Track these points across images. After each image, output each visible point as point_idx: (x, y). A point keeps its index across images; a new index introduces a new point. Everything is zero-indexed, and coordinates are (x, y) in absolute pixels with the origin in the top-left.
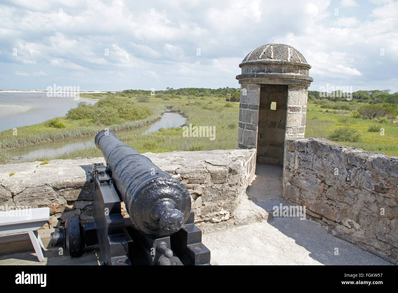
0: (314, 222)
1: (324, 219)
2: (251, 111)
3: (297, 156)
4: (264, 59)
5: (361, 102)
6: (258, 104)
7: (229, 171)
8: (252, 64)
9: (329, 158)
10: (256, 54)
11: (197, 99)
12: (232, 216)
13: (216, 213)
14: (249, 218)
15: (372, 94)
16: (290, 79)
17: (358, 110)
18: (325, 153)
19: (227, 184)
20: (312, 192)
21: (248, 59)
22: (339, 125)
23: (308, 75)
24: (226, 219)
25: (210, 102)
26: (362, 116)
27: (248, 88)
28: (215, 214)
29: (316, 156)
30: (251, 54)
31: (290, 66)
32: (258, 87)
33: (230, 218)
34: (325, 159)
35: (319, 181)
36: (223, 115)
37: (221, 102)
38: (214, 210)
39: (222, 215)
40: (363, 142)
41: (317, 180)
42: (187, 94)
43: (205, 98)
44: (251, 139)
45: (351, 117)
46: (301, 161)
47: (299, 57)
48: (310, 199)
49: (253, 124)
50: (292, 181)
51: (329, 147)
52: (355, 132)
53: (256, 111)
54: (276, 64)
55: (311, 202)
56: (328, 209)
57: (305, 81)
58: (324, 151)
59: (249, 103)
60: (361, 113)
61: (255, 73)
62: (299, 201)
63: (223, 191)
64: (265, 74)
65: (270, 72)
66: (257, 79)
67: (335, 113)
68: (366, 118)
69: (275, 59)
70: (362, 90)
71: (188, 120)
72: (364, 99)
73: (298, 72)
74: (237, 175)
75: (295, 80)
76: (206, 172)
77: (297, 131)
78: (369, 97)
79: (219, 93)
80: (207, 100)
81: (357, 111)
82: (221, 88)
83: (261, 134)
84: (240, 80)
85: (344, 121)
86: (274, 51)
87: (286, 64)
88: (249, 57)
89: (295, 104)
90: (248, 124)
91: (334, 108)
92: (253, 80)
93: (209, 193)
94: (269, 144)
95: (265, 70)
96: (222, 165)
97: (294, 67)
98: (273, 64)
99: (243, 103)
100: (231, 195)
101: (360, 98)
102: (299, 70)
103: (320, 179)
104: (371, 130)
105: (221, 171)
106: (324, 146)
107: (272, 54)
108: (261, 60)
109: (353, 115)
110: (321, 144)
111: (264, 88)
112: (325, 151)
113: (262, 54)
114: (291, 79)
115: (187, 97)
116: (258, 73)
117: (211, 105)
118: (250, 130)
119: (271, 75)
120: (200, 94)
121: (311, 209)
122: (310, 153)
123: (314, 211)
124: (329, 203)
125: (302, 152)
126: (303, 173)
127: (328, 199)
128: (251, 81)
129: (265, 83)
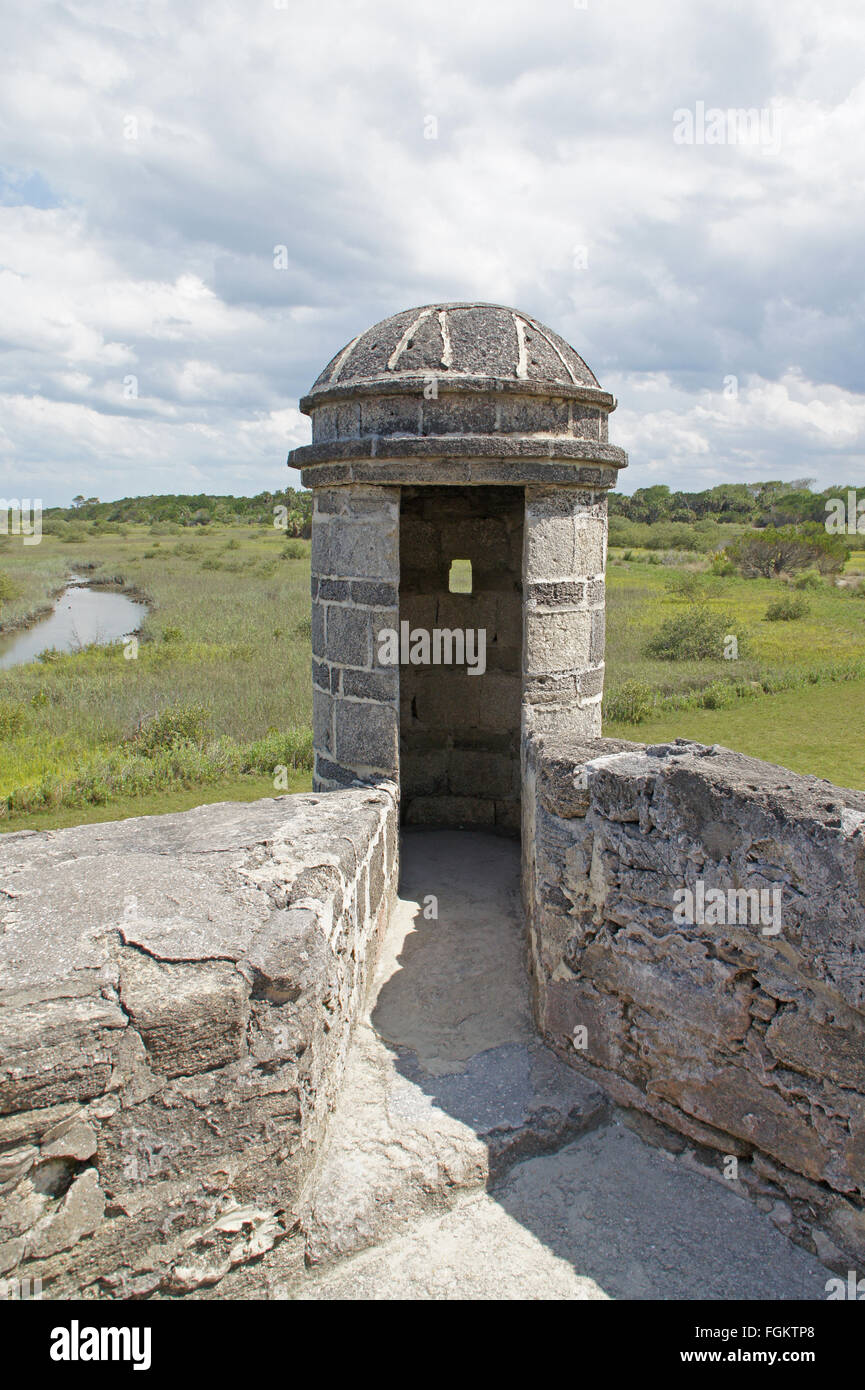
0: (707, 1170)
1: (758, 1162)
2: (364, 612)
3: (598, 843)
4: (411, 373)
5: (729, 520)
6: (395, 580)
7: (253, 987)
8: (357, 394)
9: (771, 862)
10: (373, 350)
11: (185, 532)
12: (289, 1225)
13: (192, 1237)
14: (384, 1207)
15: (760, 495)
16: (533, 461)
17: (727, 549)
18: (747, 836)
19: (247, 1064)
20: (686, 1023)
21: (336, 372)
22: (673, 602)
23: (605, 438)
24: (256, 1251)
25: (232, 542)
26: (739, 569)
27: (345, 507)
28: (192, 1241)
29: (700, 849)
30: (349, 349)
31: (528, 401)
32: (387, 503)
33: (278, 1241)
34: (751, 868)
35: (724, 973)
36: (278, 589)
37: (270, 542)
38: (180, 1225)
39: (232, 1234)
40: (757, 656)
41: (711, 968)
42: (150, 518)
43: (214, 530)
44: (373, 738)
45: (708, 573)
46: (622, 867)
47: (564, 361)
48: (682, 1061)
49: (376, 671)
50: (579, 962)
51: (769, 804)
52: (729, 626)
53: (387, 609)
54: (466, 391)
55: (685, 1074)
56: (779, 1115)
57: (595, 466)
58: (742, 825)
59: (353, 575)
60: (737, 560)
61: (375, 437)
62: (622, 1058)
63: (229, 1107)
64: (416, 441)
65: (443, 431)
66: (382, 463)
67: (655, 563)
68: (755, 576)
69: (461, 371)
70: (729, 483)
71: (152, 611)
72: (740, 511)
73: (564, 430)
74: (301, 1001)
75: (557, 462)
76: (110, 1028)
77: (572, 690)
78: (752, 503)
79: (262, 510)
80: (221, 534)
81: (723, 551)
82: (266, 494)
83: (414, 702)
84: (304, 469)
85: (687, 589)
86: (454, 333)
87: (512, 390)
88: (340, 363)
89: (556, 572)
90: (352, 672)
91: (648, 546)
92: (366, 470)
93: (141, 1137)
94: (450, 741)
95: (417, 422)
96: (213, 959)
97: (545, 404)
98: (451, 393)
99: (325, 577)
100: (274, 1116)
101: (725, 507)
102: (571, 422)
103: (725, 962)
104: (776, 615)
105: (202, 1004)
106: (742, 801)
107: (447, 349)
108: (396, 377)
109: (710, 567)
110: (721, 790)
111: (416, 503)
112: (747, 829)
113: (402, 347)
114: (538, 457)
115: (148, 529)
116: (388, 439)
117: (233, 552)
118: (365, 700)
119: (447, 446)
120: (196, 516)
121: (687, 1106)
122: (666, 832)
123: (708, 1118)
124: (781, 1086)
125: (622, 823)
126: (633, 928)
127: (776, 1067)
128: (355, 473)
129: (420, 483)
